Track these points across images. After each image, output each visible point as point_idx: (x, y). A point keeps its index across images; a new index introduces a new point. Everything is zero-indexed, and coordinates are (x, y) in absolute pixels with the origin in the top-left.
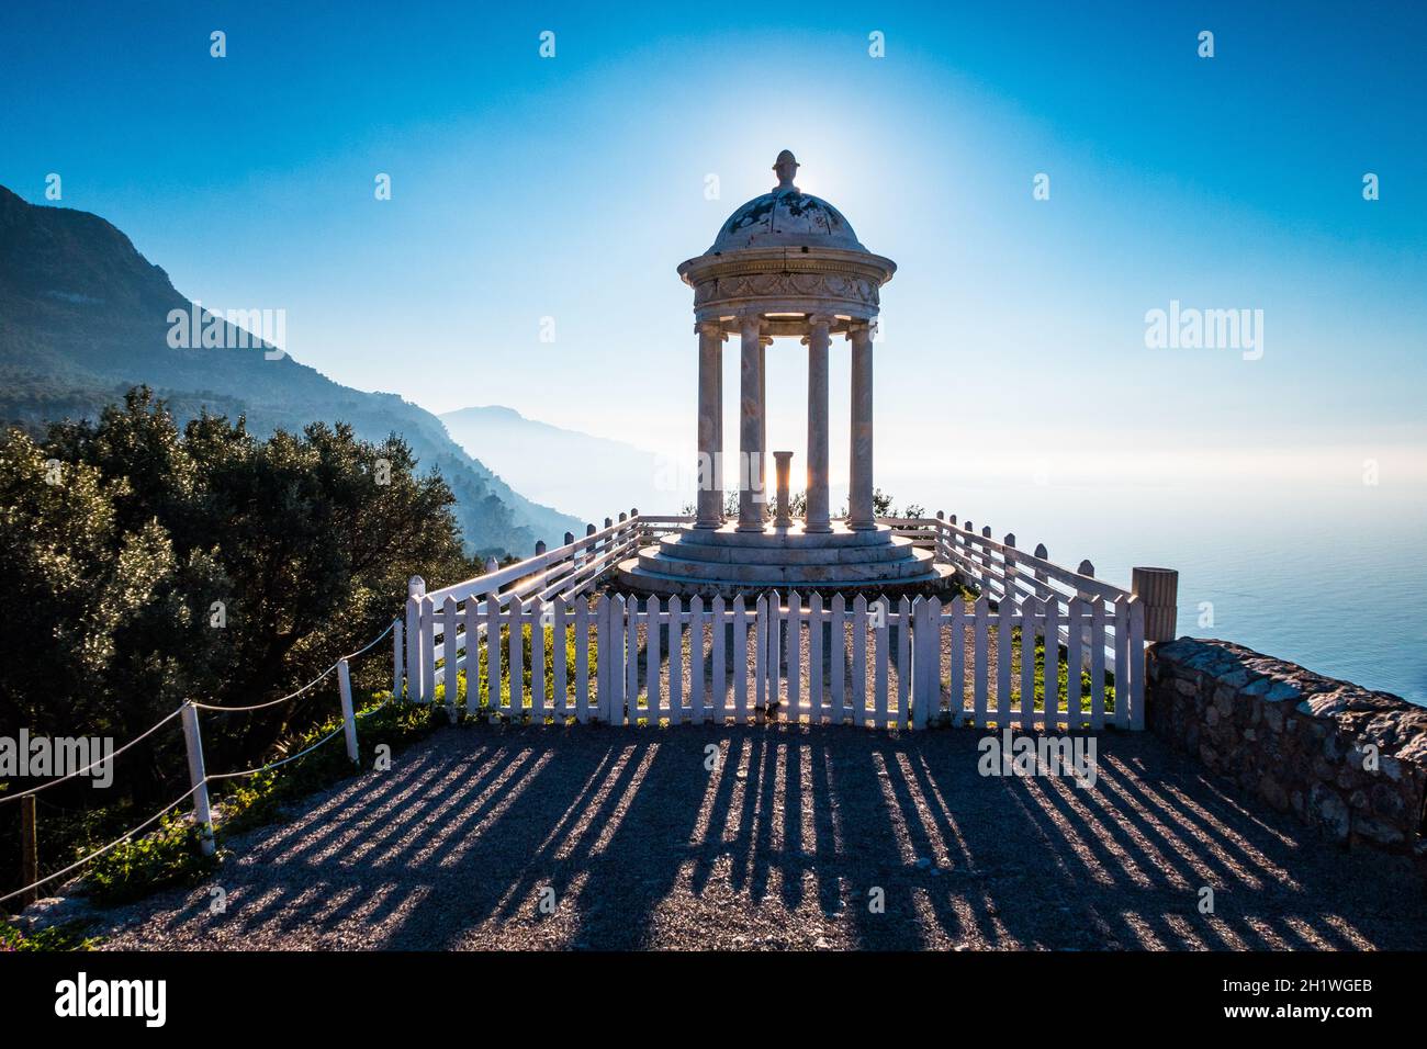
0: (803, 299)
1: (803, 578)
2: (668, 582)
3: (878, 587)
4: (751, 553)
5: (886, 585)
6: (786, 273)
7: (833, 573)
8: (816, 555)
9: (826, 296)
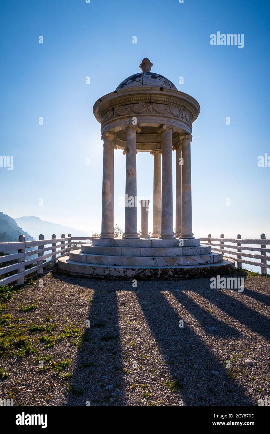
0: (160, 116)
1: (165, 264)
2: (85, 267)
3: (208, 268)
4: (133, 251)
5: (211, 267)
6: (151, 103)
7: (182, 260)
8: (170, 251)
9: (171, 116)
